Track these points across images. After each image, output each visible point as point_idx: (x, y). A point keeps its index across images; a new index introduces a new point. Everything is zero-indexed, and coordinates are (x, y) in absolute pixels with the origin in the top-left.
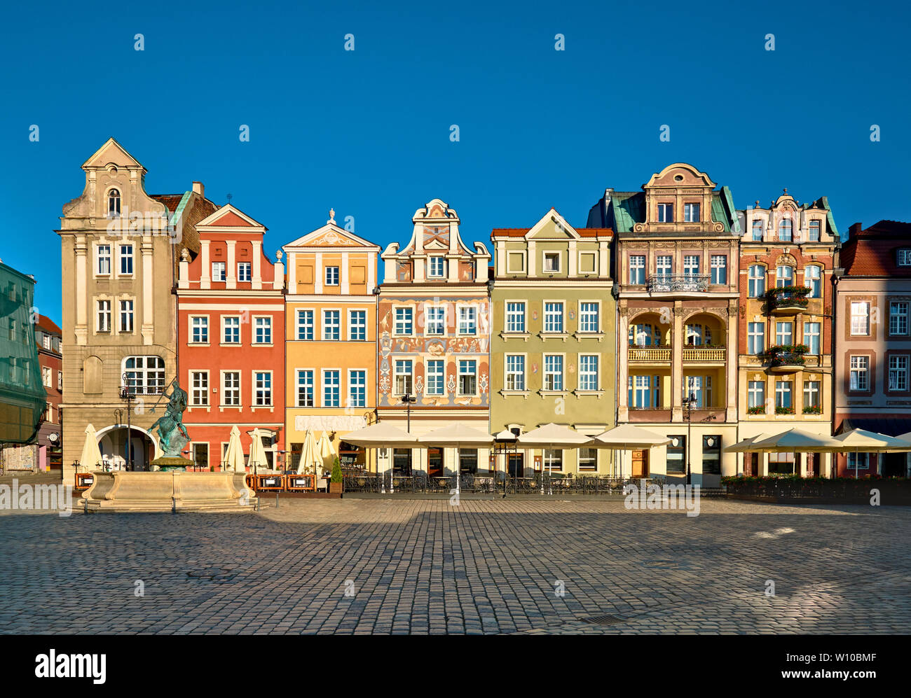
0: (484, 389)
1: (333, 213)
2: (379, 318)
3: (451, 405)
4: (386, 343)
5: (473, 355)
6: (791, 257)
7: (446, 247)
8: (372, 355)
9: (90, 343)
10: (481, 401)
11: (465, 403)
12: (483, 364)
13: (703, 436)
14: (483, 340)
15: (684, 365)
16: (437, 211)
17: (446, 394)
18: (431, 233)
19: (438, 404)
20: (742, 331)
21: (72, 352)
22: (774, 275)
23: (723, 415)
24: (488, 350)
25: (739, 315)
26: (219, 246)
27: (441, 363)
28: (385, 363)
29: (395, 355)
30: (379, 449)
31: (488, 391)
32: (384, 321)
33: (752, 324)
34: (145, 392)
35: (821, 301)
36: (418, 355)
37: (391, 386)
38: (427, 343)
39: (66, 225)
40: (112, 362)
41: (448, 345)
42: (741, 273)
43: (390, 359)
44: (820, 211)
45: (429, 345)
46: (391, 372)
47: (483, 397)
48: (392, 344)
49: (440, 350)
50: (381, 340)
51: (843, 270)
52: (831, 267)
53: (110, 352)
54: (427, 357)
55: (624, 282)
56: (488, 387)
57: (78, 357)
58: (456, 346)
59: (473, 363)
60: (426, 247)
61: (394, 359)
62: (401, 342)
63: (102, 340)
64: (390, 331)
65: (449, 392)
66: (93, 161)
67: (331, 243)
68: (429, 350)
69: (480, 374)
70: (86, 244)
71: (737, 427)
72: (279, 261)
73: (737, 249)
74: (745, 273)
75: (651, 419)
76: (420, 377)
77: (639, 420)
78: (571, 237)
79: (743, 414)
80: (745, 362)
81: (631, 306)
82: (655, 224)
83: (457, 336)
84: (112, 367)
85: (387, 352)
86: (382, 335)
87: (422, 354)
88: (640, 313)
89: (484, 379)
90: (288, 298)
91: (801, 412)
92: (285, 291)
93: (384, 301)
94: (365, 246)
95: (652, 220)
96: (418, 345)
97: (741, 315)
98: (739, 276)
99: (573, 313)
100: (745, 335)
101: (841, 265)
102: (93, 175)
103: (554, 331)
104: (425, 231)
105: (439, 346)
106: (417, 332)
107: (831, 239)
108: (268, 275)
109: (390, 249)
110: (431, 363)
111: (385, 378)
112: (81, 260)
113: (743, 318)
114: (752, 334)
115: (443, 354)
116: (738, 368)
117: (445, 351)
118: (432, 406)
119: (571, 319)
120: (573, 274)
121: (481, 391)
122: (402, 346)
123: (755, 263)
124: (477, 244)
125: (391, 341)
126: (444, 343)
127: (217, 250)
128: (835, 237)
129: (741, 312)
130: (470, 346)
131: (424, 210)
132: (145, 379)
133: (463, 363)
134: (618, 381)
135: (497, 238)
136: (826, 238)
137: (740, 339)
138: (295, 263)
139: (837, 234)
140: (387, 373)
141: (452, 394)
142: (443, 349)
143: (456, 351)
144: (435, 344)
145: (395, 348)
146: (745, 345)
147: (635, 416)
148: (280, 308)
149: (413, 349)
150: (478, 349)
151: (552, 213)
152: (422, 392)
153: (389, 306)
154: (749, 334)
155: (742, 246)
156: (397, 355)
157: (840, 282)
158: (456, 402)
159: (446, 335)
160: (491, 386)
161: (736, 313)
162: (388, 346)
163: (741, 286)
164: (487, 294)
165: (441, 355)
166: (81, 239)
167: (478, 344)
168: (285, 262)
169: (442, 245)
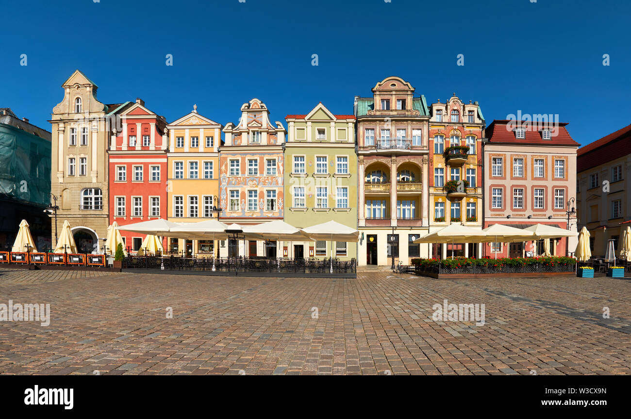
0: (280, 207)
1: (195, 107)
2: (220, 166)
3: (262, 217)
4: (224, 180)
5: (275, 187)
6: (458, 131)
7: (260, 125)
8: (217, 188)
9: (65, 182)
10: (278, 214)
11: (270, 215)
12: (280, 192)
13: (409, 235)
14: (280, 178)
15: (398, 193)
16: (256, 105)
17: (258, 210)
18: (251, 118)
19: (254, 216)
20: (431, 173)
21: (56, 187)
22: (449, 141)
23: (420, 222)
24: (283, 184)
25: (429, 163)
26: (133, 126)
27: (256, 191)
28: (223, 192)
29: (229, 187)
30: (220, 241)
31: (283, 208)
32: (223, 168)
33: (437, 169)
34: (93, 208)
35: (476, 157)
36: (242, 187)
37: (227, 205)
38: (248, 180)
39: (54, 118)
40: (75, 192)
41: (259, 181)
42: (430, 139)
43: (226, 189)
44: (474, 106)
45: (249, 181)
46: (227, 197)
47: (280, 212)
48: (228, 181)
49: (255, 184)
50: (221, 179)
51: (487, 139)
52: (481, 137)
53: (75, 186)
54: (247, 188)
55: (361, 145)
56: (283, 206)
57: (59, 189)
58: (264, 182)
59: (274, 191)
60: (249, 125)
61: (229, 189)
62: (233, 180)
63: (71, 180)
64: (226, 173)
65: (260, 209)
66: (68, 83)
67: (194, 123)
68: (249, 184)
69: (278, 198)
70: (65, 128)
71: (429, 230)
72: (166, 134)
73: (427, 125)
74: (432, 139)
75: (378, 225)
76: (243, 200)
77: (371, 225)
78: (332, 119)
79: (432, 222)
80: (433, 191)
81: (365, 159)
82: (379, 111)
83: (265, 176)
84: (76, 194)
85: (224, 185)
86: (222, 176)
87: (244, 186)
88: (371, 163)
89: (280, 201)
90: (168, 155)
91: (465, 220)
92: (167, 151)
93: (223, 156)
94: (212, 125)
95: (378, 108)
96: (242, 181)
97: (430, 164)
98: (429, 141)
99: (332, 162)
100: (433, 175)
101: (486, 137)
102: (68, 90)
103: (322, 173)
104: (249, 117)
105: (255, 182)
106: (242, 174)
107: (480, 122)
108: (158, 143)
109: (228, 127)
110: (250, 192)
111: (223, 201)
112: (61, 136)
113: (431, 165)
114: (437, 175)
115: (257, 186)
116: (429, 194)
117: (258, 184)
118: (251, 217)
119: (332, 166)
120: (333, 140)
121: (279, 208)
122: (233, 182)
123: (438, 134)
124: (277, 123)
125: (227, 179)
126: (257, 180)
127: (132, 129)
128: (482, 120)
129: (430, 162)
130: (272, 181)
131: (247, 104)
132: (93, 201)
133: (269, 191)
134: (358, 203)
135: (289, 120)
136: (477, 121)
137: (430, 177)
138: (173, 135)
139: (484, 119)
140: (225, 197)
141: (262, 209)
142: (257, 183)
143: (264, 184)
144: (252, 181)
145: (229, 183)
146: (433, 181)
147: (368, 223)
148: (165, 160)
149: (240, 183)
150: (277, 183)
151: (320, 105)
152: (245, 209)
153: (225, 159)
154: (435, 175)
155: (430, 124)
156: (231, 187)
157: (485, 146)
158: (265, 215)
159: (258, 175)
160: (285, 205)
161: (427, 162)
162: (225, 182)
163: (430, 147)
164: (282, 151)
165: (256, 187)
166: (62, 125)
167: (277, 181)
168: (168, 135)
169: (258, 124)
